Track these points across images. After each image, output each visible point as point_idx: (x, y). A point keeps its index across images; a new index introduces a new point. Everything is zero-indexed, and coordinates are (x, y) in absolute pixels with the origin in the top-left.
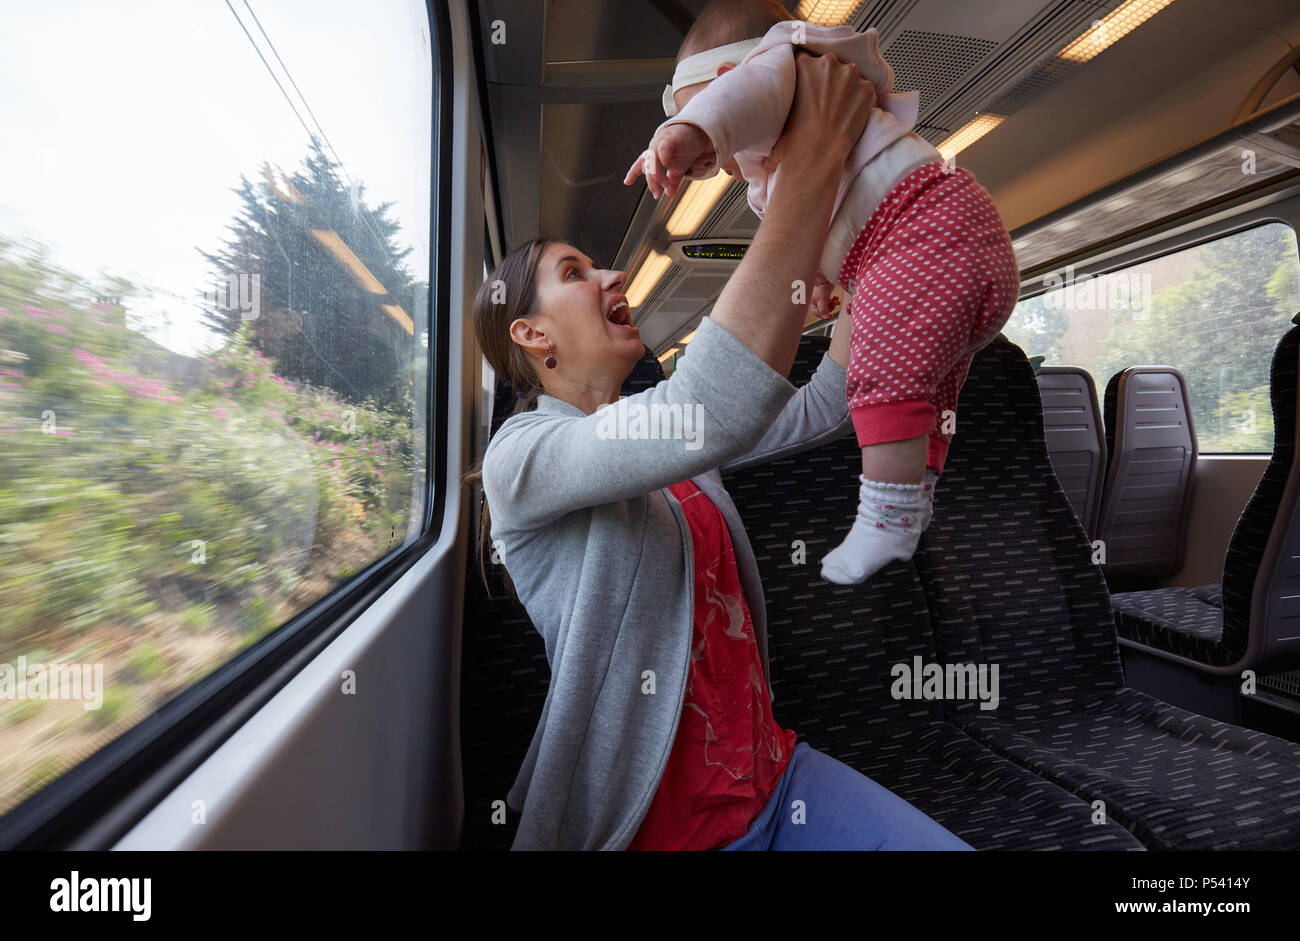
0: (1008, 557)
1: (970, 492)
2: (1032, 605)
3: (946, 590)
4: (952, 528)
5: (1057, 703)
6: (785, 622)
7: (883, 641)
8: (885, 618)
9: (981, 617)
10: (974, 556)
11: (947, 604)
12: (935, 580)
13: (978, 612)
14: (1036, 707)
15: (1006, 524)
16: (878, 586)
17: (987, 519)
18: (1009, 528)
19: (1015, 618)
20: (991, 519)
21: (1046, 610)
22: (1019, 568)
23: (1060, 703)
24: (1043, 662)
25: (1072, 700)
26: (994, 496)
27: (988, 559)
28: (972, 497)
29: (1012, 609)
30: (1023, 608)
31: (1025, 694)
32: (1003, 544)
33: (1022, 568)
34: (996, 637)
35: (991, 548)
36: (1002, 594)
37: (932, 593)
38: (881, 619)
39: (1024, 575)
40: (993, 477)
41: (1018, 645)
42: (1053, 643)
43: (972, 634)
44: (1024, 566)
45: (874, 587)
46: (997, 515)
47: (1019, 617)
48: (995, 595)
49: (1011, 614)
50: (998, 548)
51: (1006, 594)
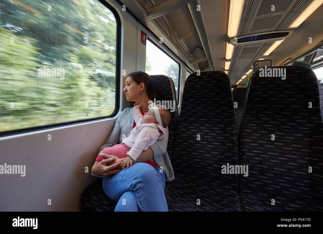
0: (283, 149)
2: (289, 168)
3: (247, 154)
4: (259, 135)
5: (291, 205)
6: (191, 150)
7: (220, 163)
8: (222, 157)
9: (262, 166)
10: (266, 146)
12: (243, 150)
13: (260, 164)
14: (280, 203)
16: (223, 147)
17: (277, 135)
18: (288, 139)
19: (278, 171)
20: (280, 135)
21: (296, 172)
22: (287, 154)
23: (293, 206)
24: (290, 190)
25: (299, 207)
26: (283, 127)
27: (273, 148)
28: (272, 126)
29: (278, 167)
30: (284, 168)
31: (277, 197)
32: (283, 144)
33: (289, 154)
34: (267, 174)
35: (275, 145)
36: (275, 161)
37: (241, 154)
38: (221, 157)
39: (289, 157)
40: (285, 120)
41: (278, 180)
42: (297, 185)
43: (255, 171)
44: (291, 154)
45: (221, 147)
46: (283, 134)
47: (281, 171)
48: (271, 161)
49: (277, 169)
50: (279, 145)
51: (277, 161)
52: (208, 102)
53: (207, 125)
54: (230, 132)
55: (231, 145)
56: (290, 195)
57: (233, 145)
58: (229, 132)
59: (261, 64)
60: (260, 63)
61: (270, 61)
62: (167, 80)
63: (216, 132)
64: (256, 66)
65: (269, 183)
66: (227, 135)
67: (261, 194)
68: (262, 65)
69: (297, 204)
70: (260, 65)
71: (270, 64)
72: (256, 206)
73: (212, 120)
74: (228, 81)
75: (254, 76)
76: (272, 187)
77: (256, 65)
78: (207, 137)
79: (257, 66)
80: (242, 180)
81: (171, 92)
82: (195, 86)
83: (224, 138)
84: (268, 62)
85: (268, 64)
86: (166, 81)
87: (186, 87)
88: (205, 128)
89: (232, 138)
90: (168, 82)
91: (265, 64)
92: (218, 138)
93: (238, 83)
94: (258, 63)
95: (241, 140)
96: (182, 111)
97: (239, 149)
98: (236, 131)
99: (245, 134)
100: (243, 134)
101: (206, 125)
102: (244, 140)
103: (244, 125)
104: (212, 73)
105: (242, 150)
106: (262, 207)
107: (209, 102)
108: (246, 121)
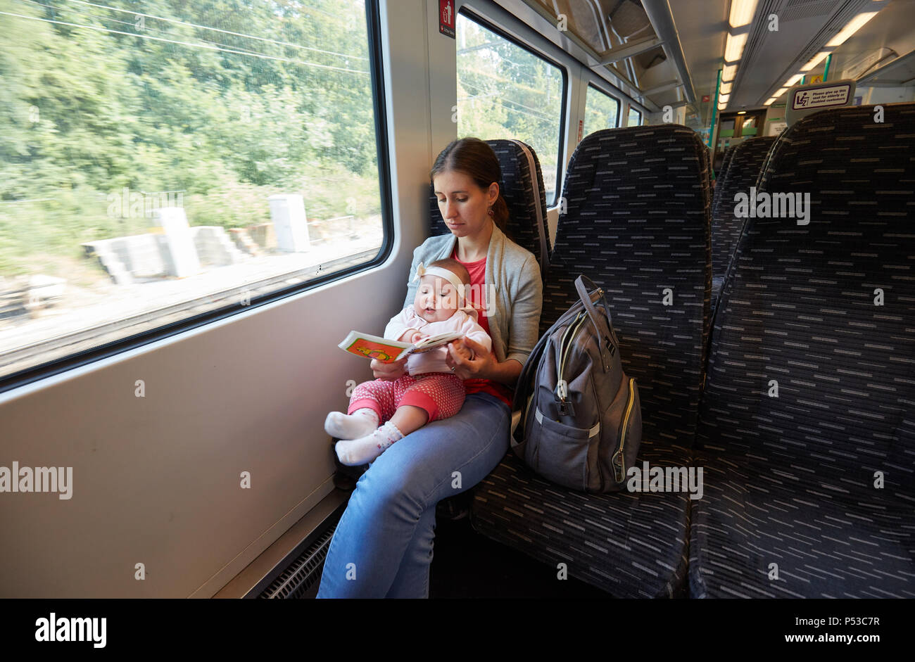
0: (835, 354)
1: (814, 285)
2: (840, 403)
3: (726, 362)
4: (772, 314)
5: (824, 486)
7: (653, 381)
8: (659, 366)
9: (764, 393)
10: (786, 343)
11: (722, 373)
12: (718, 352)
13: (761, 389)
14: (796, 478)
15: (851, 324)
16: (664, 343)
17: (824, 315)
18: (856, 328)
19: (807, 407)
20: (832, 315)
21: (857, 413)
22: (842, 367)
23: (830, 487)
24: (830, 451)
25: (848, 492)
26: (848, 294)
27: (803, 349)
28: (814, 290)
29: (808, 399)
30: (825, 402)
31: (792, 466)
32: (835, 341)
33: (849, 368)
34: (776, 414)
35: (814, 342)
36: (802, 383)
37: (712, 361)
38: (656, 366)
39: (846, 375)
40: (857, 275)
41: (803, 428)
42: (852, 442)
43: (744, 403)
44: (855, 368)
45: (660, 342)
46: (844, 313)
47: (813, 408)
48: (793, 381)
49: (804, 402)
50: (825, 343)
51: (808, 384)
52: (634, 221)
53: (627, 284)
54: (689, 304)
55: (688, 337)
56: (830, 463)
57: (691, 338)
58: (685, 304)
59: (815, 96)
60: (810, 93)
61: (848, 87)
62: (518, 158)
63: (650, 302)
64: (797, 106)
65: (776, 433)
66: (679, 312)
67: (750, 457)
68: (819, 102)
69: (843, 485)
70: (811, 100)
71: (846, 96)
72: (729, 483)
73: (641, 269)
74: (697, 159)
75: (785, 140)
76: (784, 444)
77: (798, 103)
78: (624, 315)
79: (800, 106)
80: (706, 423)
81: (529, 192)
82: (598, 173)
83: (669, 319)
84: (841, 91)
85: (840, 97)
86: (516, 159)
87: (572, 176)
88: (622, 292)
89: (690, 321)
90: (520, 163)
91: (827, 99)
92: (654, 318)
93: (769, 102)
94: (805, 94)
95: (715, 327)
96: (560, 244)
97: (708, 351)
98: (705, 303)
99: (729, 310)
100: (724, 312)
101: (623, 284)
102: (724, 327)
103: (730, 286)
104: (652, 133)
105: (714, 353)
106: (744, 486)
107: (637, 221)
108: (739, 276)
